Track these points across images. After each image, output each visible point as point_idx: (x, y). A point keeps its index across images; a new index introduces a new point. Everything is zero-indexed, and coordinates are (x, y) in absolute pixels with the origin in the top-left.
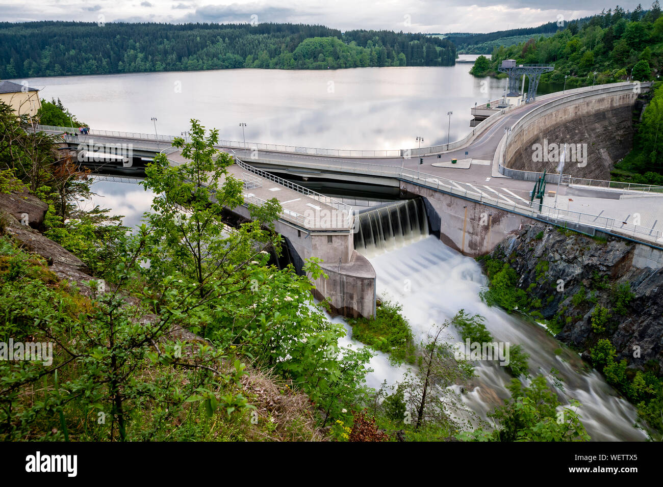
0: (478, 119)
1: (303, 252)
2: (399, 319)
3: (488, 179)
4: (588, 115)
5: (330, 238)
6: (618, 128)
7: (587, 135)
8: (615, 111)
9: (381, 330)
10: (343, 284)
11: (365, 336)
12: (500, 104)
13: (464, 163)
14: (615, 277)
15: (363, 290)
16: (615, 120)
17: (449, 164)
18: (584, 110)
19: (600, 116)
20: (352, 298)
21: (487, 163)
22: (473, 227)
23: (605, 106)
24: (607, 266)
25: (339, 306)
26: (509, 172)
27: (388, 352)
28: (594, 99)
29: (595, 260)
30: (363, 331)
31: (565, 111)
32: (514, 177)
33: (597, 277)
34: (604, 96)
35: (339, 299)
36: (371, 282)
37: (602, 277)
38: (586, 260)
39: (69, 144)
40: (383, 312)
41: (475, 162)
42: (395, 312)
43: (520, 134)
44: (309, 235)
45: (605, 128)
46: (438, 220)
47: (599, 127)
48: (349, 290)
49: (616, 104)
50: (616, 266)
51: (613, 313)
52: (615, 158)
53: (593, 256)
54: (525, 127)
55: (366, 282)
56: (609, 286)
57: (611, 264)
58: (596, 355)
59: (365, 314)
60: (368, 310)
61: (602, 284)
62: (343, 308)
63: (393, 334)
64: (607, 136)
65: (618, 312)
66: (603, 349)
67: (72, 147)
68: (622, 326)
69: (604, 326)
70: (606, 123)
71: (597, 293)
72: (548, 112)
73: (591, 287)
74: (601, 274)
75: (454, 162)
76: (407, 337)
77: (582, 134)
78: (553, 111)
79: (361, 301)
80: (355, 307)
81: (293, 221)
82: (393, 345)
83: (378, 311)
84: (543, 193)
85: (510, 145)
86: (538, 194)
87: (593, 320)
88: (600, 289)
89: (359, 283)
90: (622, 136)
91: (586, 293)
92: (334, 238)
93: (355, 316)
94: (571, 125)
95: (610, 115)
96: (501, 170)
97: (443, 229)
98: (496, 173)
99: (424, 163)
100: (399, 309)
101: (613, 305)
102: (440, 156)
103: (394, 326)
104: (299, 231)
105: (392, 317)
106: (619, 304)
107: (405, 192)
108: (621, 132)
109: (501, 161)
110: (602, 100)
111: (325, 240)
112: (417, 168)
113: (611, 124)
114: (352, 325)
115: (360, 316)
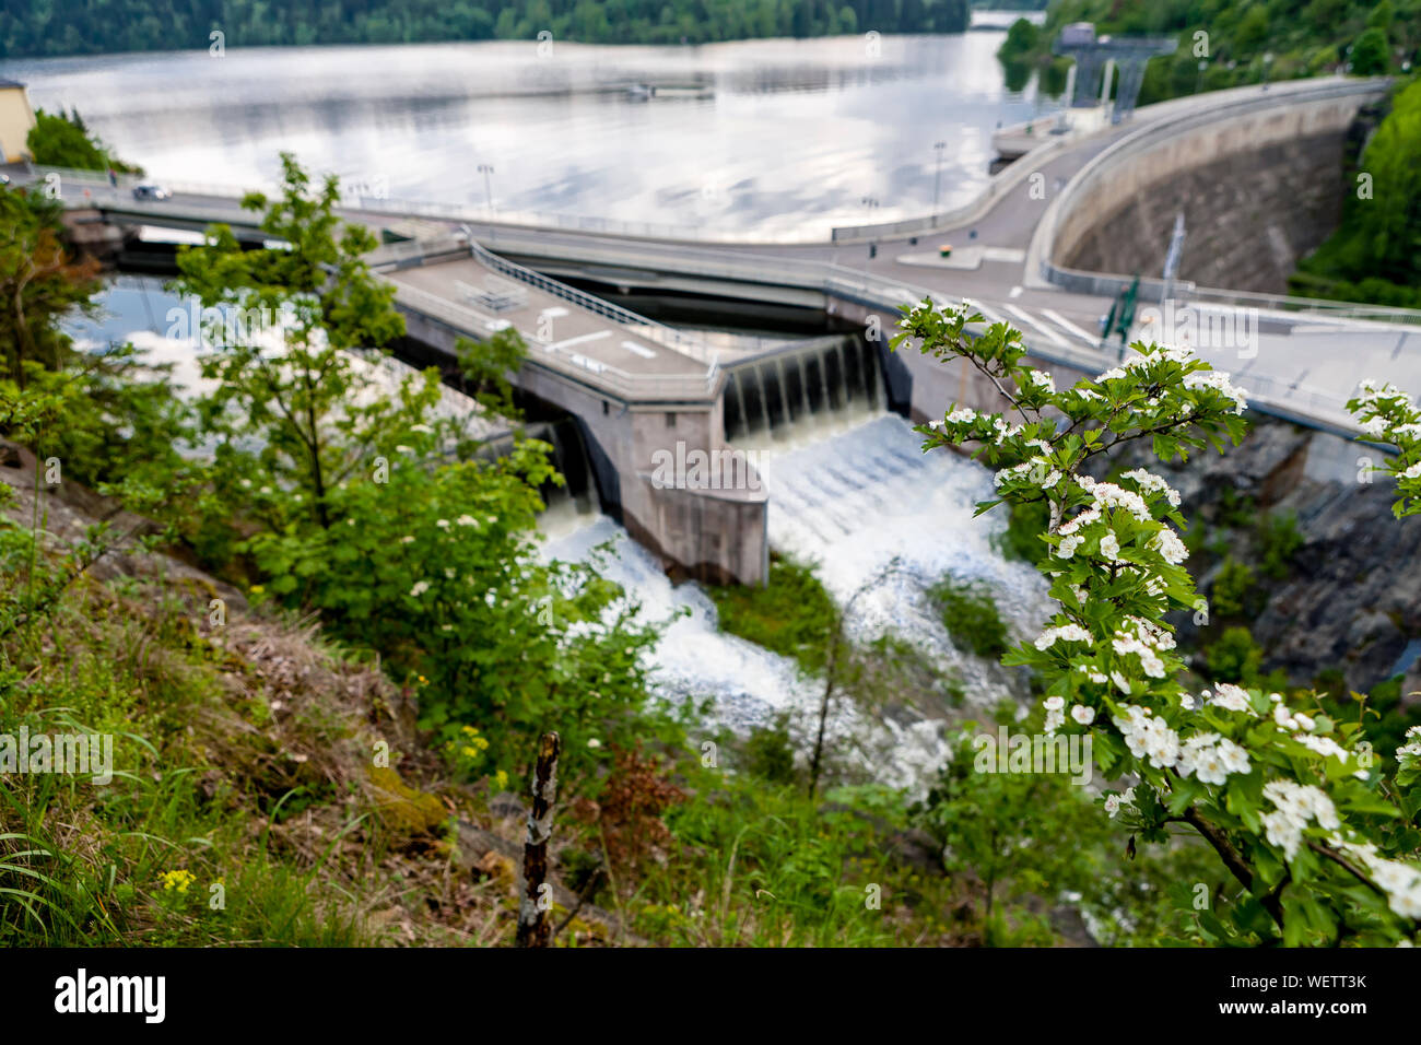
0: (1005, 160)
1: (614, 449)
2: (816, 588)
3: (1016, 292)
4: (1247, 152)
5: (671, 418)
6: (1310, 183)
7: (1240, 197)
8: (1306, 143)
9: (778, 609)
10: (698, 516)
11: (743, 622)
12: (1055, 126)
13: (967, 257)
14: (1266, 501)
15: (740, 527)
16: (1304, 164)
17: (933, 259)
18: (1239, 141)
19: (1272, 154)
20: (716, 542)
21: (1015, 256)
22: (980, 396)
23: (1285, 131)
24: (1253, 478)
25: (691, 560)
26: (1063, 276)
27: (792, 654)
28: (1261, 117)
29: (1228, 466)
30: (738, 612)
31: (1197, 144)
32: (1073, 287)
33: (1230, 501)
34: (1284, 109)
35: (691, 547)
36: (757, 511)
37: (1241, 500)
38: (1210, 466)
39: (104, 211)
40: (783, 573)
41: (993, 254)
42: (807, 573)
43: (1094, 194)
44: (626, 410)
45: (1283, 181)
46: (906, 380)
47: (1268, 180)
48: (710, 527)
49: (1311, 127)
50: (1271, 476)
51: (1260, 575)
52: (1299, 248)
53: (1225, 456)
54: (1108, 177)
55: (747, 510)
56: (1255, 518)
57: (1259, 474)
58: (1219, 659)
59: (746, 578)
60: (753, 568)
61: (1240, 516)
62: (698, 566)
63: (803, 617)
64: (1285, 199)
65: (1270, 573)
66: (1234, 649)
67: (110, 217)
68: (1277, 600)
69: (1239, 599)
70: (1285, 170)
71: (1227, 533)
72: (1160, 145)
73: (1218, 521)
74: (1239, 493)
75: (946, 254)
76: (832, 622)
77: (1231, 193)
78: (1170, 142)
79: (737, 550)
80: (725, 563)
81: (594, 380)
82: (802, 640)
83: (773, 572)
84: (1130, 322)
85: (1071, 218)
86: (1119, 324)
87: (1217, 588)
88: (1235, 525)
89: (733, 513)
90: (1318, 199)
91: (1205, 534)
92: (679, 419)
93: (725, 581)
94: (1207, 175)
95: (1293, 152)
96: (1046, 273)
97: (917, 400)
98: (1034, 278)
99: (881, 257)
100: (816, 566)
101: (1260, 556)
102: (914, 241)
103: (806, 602)
104: (606, 404)
105: (800, 582)
106: (1272, 557)
107: (838, 319)
108: (1316, 191)
109: (1046, 251)
110: (1278, 120)
111: (660, 421)
112: (861, 267)
113: (1295, 172)
114: (717, 599)
115: (735, 582)
